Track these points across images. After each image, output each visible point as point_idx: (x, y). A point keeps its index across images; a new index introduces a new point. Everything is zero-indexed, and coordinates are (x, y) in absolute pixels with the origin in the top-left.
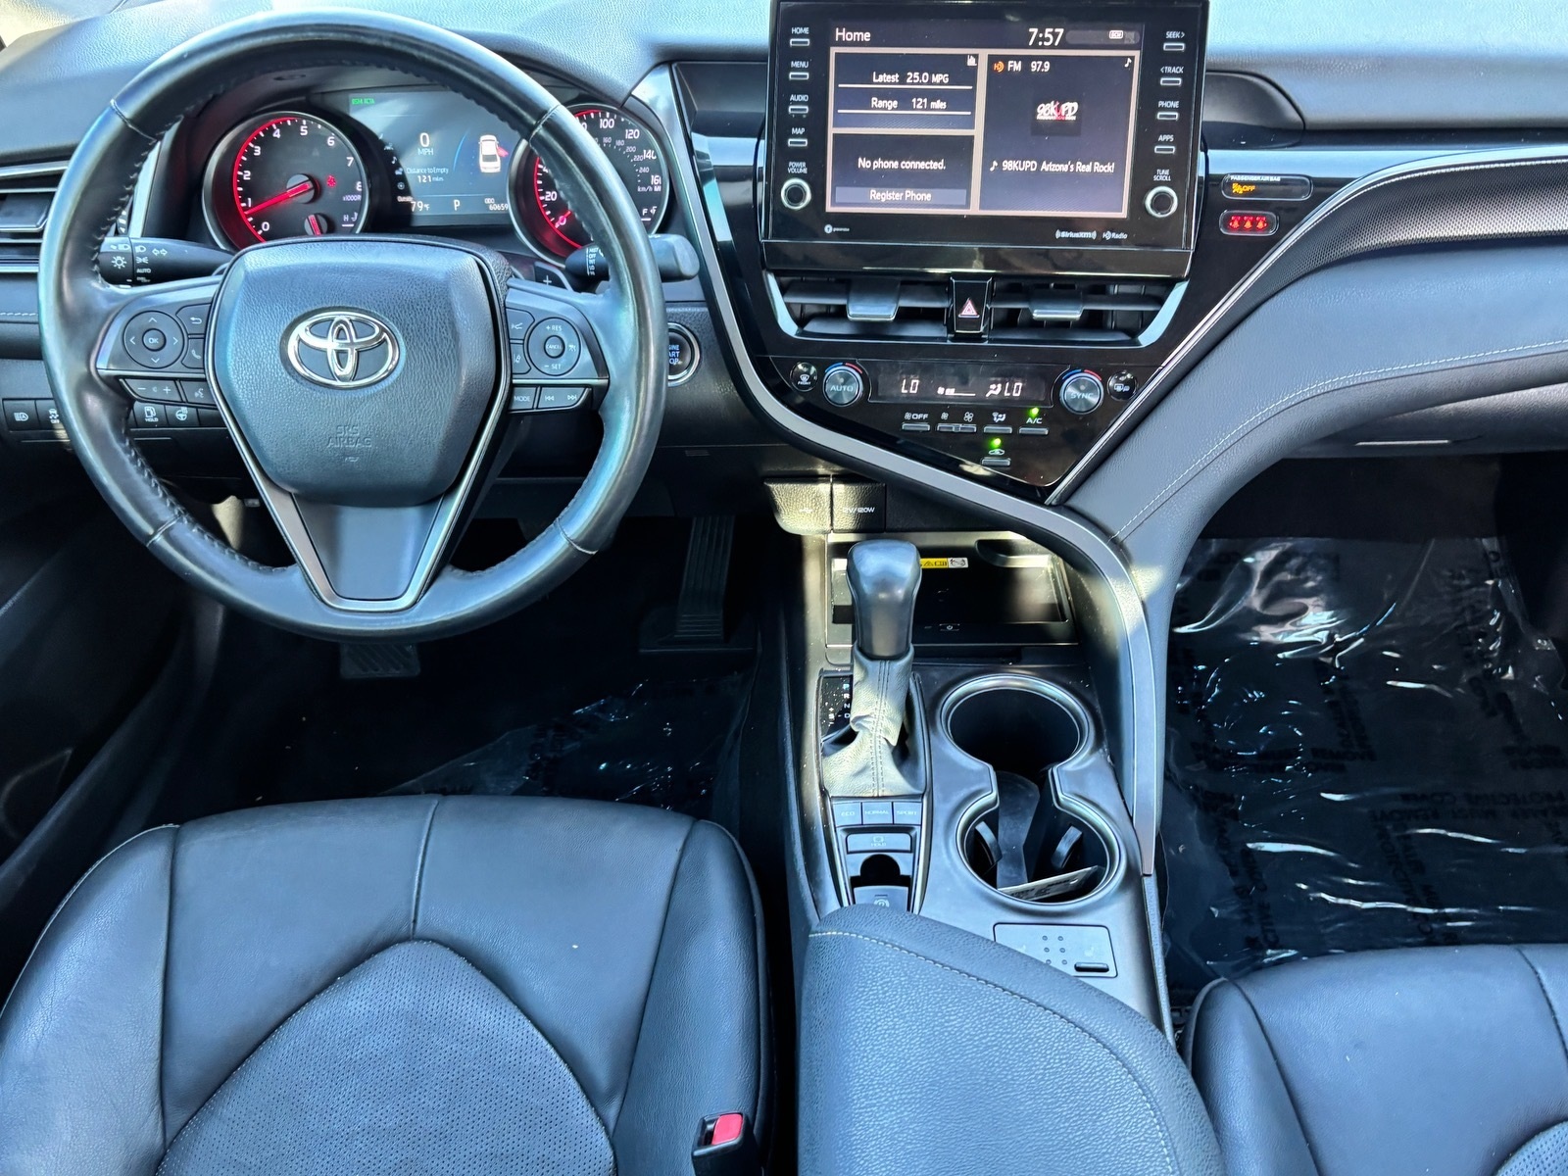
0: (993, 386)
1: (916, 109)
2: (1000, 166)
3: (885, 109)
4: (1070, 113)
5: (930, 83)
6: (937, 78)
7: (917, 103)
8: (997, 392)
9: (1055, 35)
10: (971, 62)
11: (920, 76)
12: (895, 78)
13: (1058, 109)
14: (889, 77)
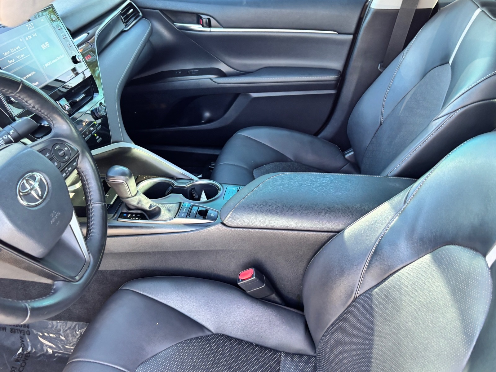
0: (83, 123)
1: (20, 59)
2: (45, 66)
3: (12, 63)
4: (48, 45)
5: (17, 50)
6: (17, 48)
7: (18, 57)
8: (85, 124)
9: (32, 25)
10: (21, 40)
11: (13, 49)
12: (8, 52)
13: (45, 45)
14: (7, 53)
